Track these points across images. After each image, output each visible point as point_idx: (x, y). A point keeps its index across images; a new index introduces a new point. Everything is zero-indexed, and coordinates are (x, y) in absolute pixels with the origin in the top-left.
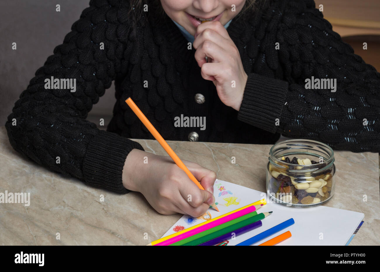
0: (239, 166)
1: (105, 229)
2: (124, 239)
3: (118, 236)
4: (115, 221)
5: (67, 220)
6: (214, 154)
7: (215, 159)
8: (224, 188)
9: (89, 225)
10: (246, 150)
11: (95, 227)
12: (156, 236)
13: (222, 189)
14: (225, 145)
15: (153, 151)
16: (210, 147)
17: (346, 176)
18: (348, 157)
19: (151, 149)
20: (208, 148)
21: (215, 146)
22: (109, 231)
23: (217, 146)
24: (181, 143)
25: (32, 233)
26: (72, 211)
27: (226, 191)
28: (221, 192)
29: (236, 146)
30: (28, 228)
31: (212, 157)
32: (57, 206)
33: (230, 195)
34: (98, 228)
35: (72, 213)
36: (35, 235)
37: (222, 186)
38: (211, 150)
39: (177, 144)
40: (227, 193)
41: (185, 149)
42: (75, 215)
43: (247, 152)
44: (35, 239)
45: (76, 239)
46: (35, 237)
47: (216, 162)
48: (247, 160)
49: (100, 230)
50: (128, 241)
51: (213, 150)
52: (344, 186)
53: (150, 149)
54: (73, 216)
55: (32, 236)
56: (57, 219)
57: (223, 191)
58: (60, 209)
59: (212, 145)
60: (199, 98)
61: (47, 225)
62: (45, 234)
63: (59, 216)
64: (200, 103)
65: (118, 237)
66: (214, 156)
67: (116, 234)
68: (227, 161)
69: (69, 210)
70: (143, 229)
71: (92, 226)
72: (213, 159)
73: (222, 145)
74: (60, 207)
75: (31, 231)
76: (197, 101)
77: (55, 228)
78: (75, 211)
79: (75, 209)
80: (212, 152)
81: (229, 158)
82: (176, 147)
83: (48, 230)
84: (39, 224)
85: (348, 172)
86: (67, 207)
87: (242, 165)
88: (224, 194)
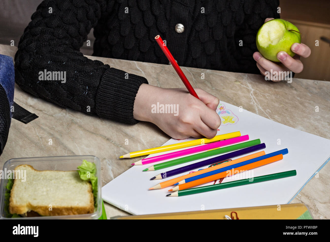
0: (216, 89)
1: (101, 135)
2: (117, 145)
3: (113, 141)
4: (109, 129)
5: (69, 126)
6: (194, 77)
7: (195, 82)
8: (224, 108)
9: (88, 131)
10: (222, 76)
11: (93, 133)
12: (145, 144)
13: (222, 108)
14: (204, 71)
15: (142, 71)
16: (191, 72)
17: (306, 105)
18: (308, 88)
19: (141, 70)
20: (189, 73)
21: (195, 71)
22: (104, 137)
23: (196, 71)
24: (166, 66)
25: (38, 135)
26: (72, 118)
27: (225, 110)
28: (220, 111)
29: (213, 72)
30: (35, 130)
31: (192, 80)
32: (59, 113)
33: (229, 114)
34: (95, 134)
35: (72, 120)
36: (40, 137)
37: (222, 106)
38: (192, 74)
39: (163, 67)
40: (225, 112)
41: (170, 72)
42: (75, 122)
43: (222, 78)
44: (41, 140)
45: (76, 143)
46: (40, 138)
47: (196, 85)
48: (222, 85)
49: (97, 136)
50: (121, 147)
51: (193, 74)
52: (304, 113)
53: (139, 70)
54: (74, 122)
55: (39, 137)
56: (60, 124)
57: (222, 110)
58: (62, 115)
59: (193, 70)
60: (179, 27)
61: (51, 129)
62: (49, 136)
63: (61, 121)
64: (180, 33)
65: (112, 143)
66: (194, 79)
67: (111, 140)
68: (205, 84)
69: (70, 117)
70: (134, 137)
71: (90, 132)
72: (194, 82)
73: (201, 70)
74: (62, 114)
75: (37, 133)
76: (177, 31)
77: (58, 132)
78: (75, 118)
79: (75, 117)
80: (193, 76)
81: (207, 82)
82: (162, 69)
83: (52, 133)
84: (44, 127)
85: (308, 101)
86: (68, 114)
87: (218, 89)
88: (223, 113)
